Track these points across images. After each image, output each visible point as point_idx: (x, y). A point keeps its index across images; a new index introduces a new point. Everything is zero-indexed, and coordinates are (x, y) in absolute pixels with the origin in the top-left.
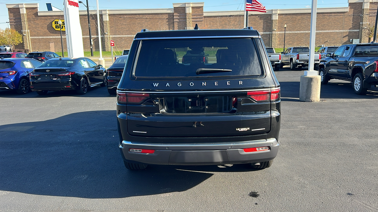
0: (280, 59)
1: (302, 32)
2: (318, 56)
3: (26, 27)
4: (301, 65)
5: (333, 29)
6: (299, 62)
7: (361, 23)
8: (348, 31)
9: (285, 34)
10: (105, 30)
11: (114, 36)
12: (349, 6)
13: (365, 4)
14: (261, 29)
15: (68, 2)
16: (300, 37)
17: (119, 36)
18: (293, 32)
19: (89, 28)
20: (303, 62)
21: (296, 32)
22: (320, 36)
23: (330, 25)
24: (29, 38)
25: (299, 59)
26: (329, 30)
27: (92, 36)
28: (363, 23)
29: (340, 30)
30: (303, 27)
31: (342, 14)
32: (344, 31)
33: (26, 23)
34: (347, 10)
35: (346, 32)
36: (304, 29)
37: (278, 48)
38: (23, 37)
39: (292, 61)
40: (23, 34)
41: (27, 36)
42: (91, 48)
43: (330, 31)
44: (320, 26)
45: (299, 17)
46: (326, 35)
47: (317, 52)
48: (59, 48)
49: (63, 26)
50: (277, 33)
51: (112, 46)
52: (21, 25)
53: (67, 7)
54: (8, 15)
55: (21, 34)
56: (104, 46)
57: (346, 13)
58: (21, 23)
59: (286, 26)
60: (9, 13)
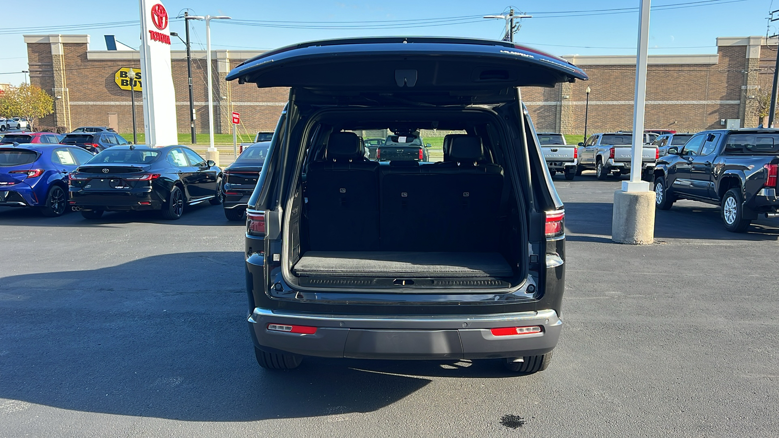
0: (576, 156)
1: (623, 102)
2: (653, 151)
3: (63, 83)
4: (619, 170)
5: (686, 99)
6: (614, 163)
7: (743, 86)
8: (719, 102)
9: (588, 107)
10: (221, 91)
11: (239, 104)
12: (718, 53)
13: (751, 48)
14: (539, 95)
15: (149, 34)
16: (617, 114)
17: (249, 104)
18: (605, 103)
19: (190, 86)
20: (622, 164)
21: (610, 103)
22: (659, 112)
23: (680, 90)
24: (66, 105)
25: (614, 158)
26: (677, 100)
27: (195, 103)
28: (747, 87)
29: (700, 100)
30: (625, 94)
31: (705, 69)
32: (709, 102)
33: (63, 74)
34: (716, 60)
35: (713, 106)
36: (626, 98)
37: (573, 133)
38: (54, 102)
39: (600, 161)
40: (56, 96)
41: (64, 101)
42: (193, 126)
43: (679, 102)
44: (658, 91)
45: (616, 73)
46: (672, 110)
47: (652, 145)
48: (127, 126)
49: (137, 82)
50: (570, 104)
51: (236, 124)
52: (53, 77)
53: (148, 44)
54: (27, 56)
55: (52, 96)
56: (219, 124)
57: (713, 66)
58: (53, 74)
59: (589, 90)
60: (28, 53)
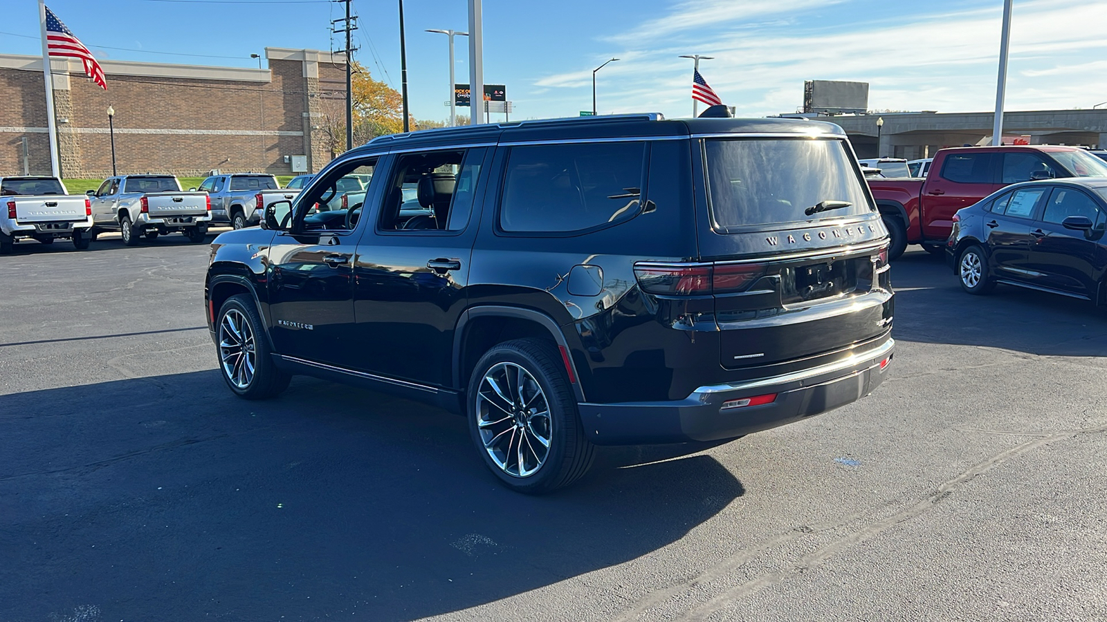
0: (89, 212)
1: (152, 131)
2: (203, 199)
4: (156, 230)
5: (237, 128)
6: (149, 219)
7: (305, 114)
8: (277, 133)
12: (269, 68)
13: (308, 65)
14: (16, 116)
16: (147, 147)
18: (126, 131)
20: (162, 220)
21: (135, 131)
22: (205, 146)
23: (228, 115)
25: (148, 212)
26: (227, 129)
28: (309, 114)
29: (256, 129)
30: (154, 119)
31: (256, 88)
32: (267, 133)
34: (268, 77)
35: (272, 138)
36: (155, 124)
37: (83, 177)
39: (125, 218)
43: (229, 132)
44: (200, 116)
45: (137, 87)
46: (222, 143)
47: (199, 190)
50: (73, 132)
57: (266, 86)
59: (111, 111)
